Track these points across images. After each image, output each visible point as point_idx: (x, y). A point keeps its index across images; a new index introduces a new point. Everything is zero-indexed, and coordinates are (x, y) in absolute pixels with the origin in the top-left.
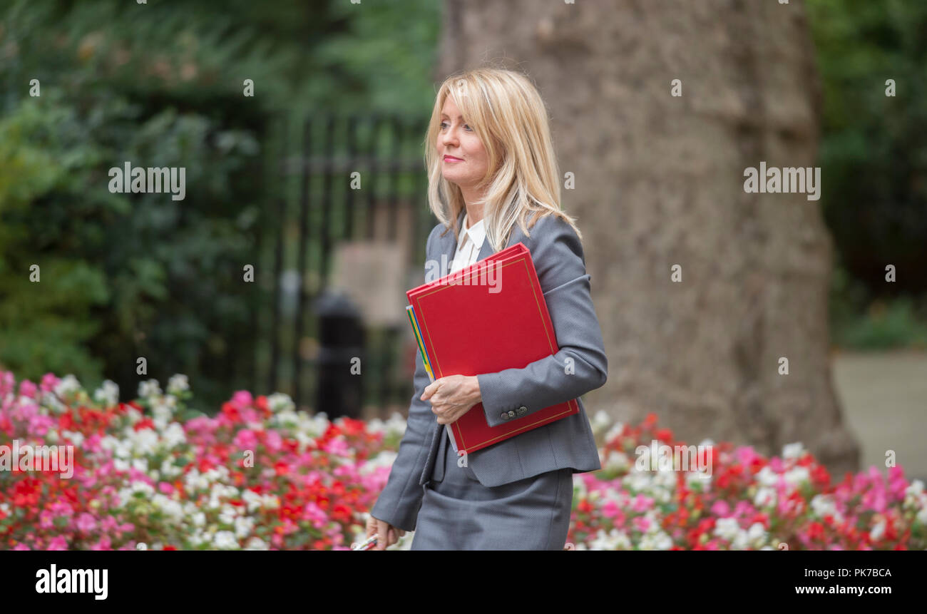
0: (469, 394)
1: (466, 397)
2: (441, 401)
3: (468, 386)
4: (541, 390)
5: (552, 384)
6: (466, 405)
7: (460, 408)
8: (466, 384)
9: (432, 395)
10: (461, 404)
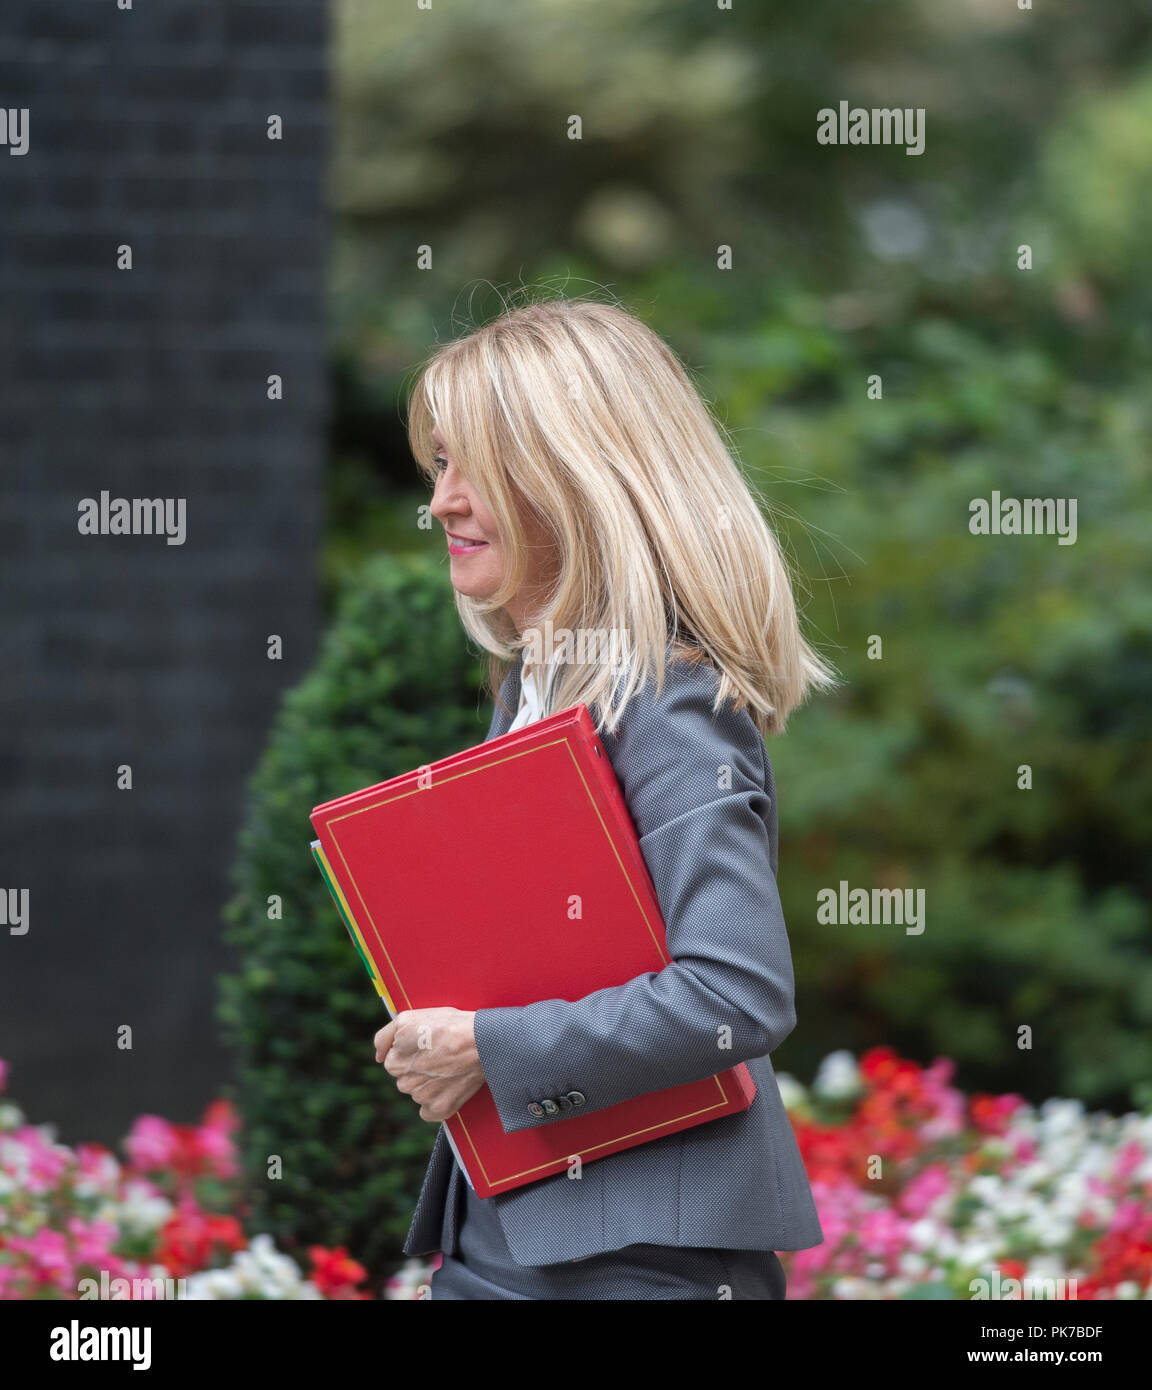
0: (456, 1053)
1: (452, 1058)
2: (404, 1064)
3: (456, 1035)
4: (606, 1052)
5: (630, 1041)
6: (454, 1079)
7: (445, 1083)
8: (453, 1028)
9: (388, 1051)
10: (445, 1074)
